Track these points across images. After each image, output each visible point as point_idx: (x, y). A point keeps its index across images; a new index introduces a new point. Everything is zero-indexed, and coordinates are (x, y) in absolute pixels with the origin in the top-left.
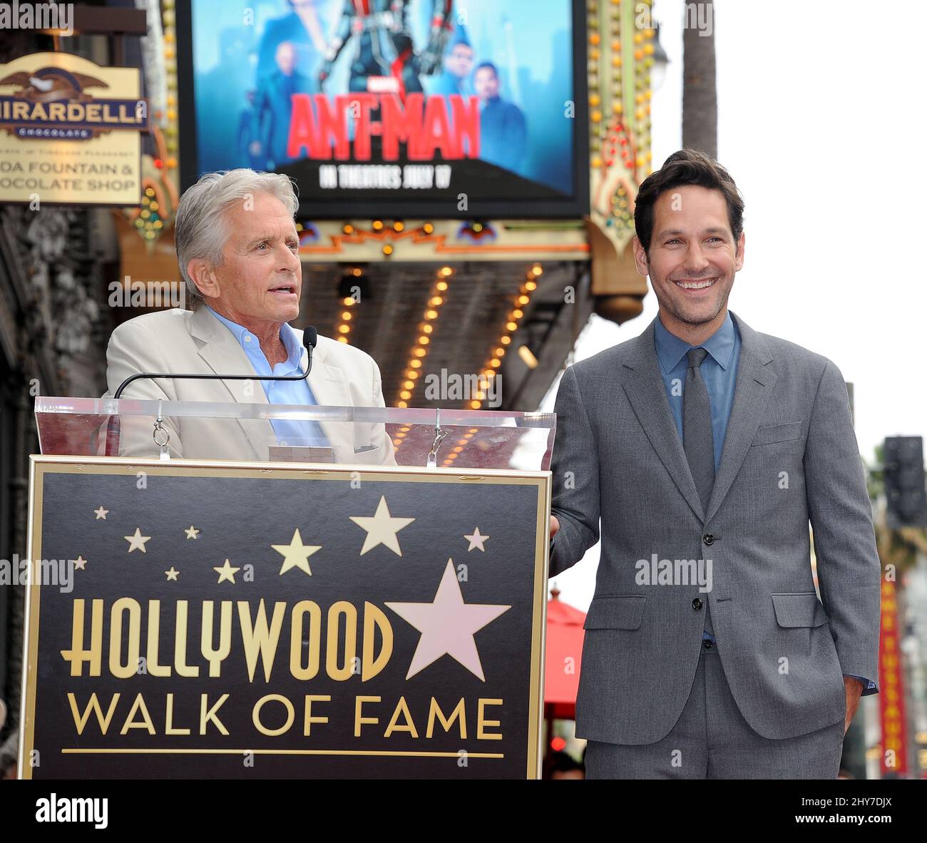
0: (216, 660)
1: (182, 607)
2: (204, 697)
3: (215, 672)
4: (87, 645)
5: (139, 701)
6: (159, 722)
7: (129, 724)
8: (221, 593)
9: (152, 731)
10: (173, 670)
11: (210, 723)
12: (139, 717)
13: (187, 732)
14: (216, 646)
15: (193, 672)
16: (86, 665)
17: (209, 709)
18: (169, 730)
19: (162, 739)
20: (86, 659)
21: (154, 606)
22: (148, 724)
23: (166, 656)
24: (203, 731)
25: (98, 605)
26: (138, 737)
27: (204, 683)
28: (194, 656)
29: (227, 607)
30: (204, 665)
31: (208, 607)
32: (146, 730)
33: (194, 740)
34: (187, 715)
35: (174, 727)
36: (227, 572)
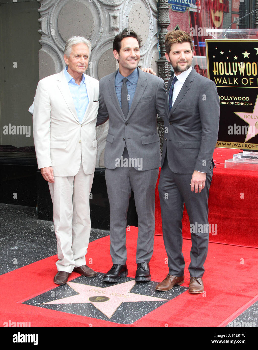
0: (235, 72)
1: (229, 63)
2: (234, 78)
3: (235, 74)
4: (216, 70)
5: (225, 79)
6: (228, 82)
7: (223, 83)
8: (235, 61)
9: (227, 84)
10: (229, 74)
11: (235, 83)
12: (225, 81)
13: (232, 84)
14: (235, 70)
15: (232, 74)
16: (216, 73)
17: (235, 80)
18: (229, 84)
19: (228, 85)
20: (216, 72)
21: (225, 63)
22: (226, 82)
23: (228, 72)
24: (234, 84)
25: (217, 63)
26: (225, 85)
27: (234, 76)
28: (232, 72)
29: (236, 63)
30: (234, 73)
31: (233, 63)
32: (226, 83)
33: (233, 85)
34: (232, 81)
35: (230, 83)
36: (236, 58)
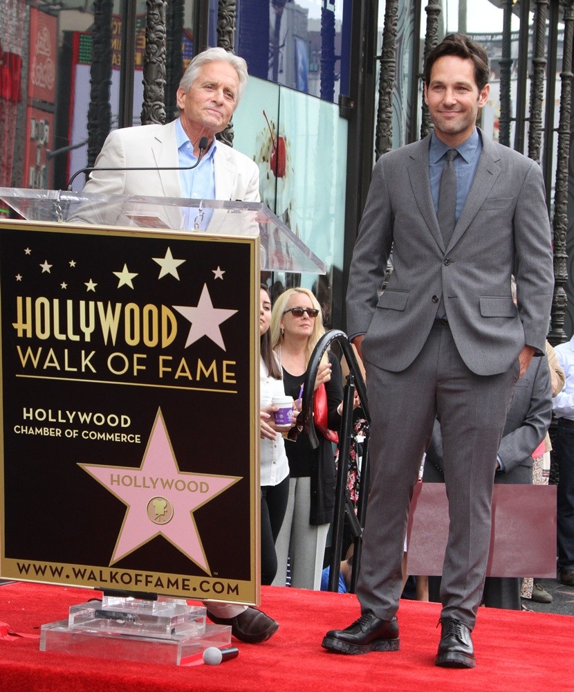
0: (88, 332)
1: (70, 303)
2: (83, 352)
3: (88, 339)
4: (24, 322)
5: (51, 352)
6: (62, 364)
7: (47, 364)
8: (89, 297)
9: (59, 368)
10: (67, 337)
11: (87, 366)
12: (52, 361)
13: (75, 370)
14: (87, 325)
15: (77, 338)
16: (24, 331)
17: (86, 359)
18: (67, 369)
19: (63, 373)
20: (24, 328)
21: (56, 302)
22: (56, 364)
23: (63, 330)
24: (83, 370)
25: (28, 300)
26: (52, 371)
27: (82, 344)
28: (77, 330)
29: (92, 304)
30: (82, 335)
31: (82, 304)
32: (55, 367)
33: (79, 374)
34: (75, 361)
35: (69, 367)
36: (91, 286)
